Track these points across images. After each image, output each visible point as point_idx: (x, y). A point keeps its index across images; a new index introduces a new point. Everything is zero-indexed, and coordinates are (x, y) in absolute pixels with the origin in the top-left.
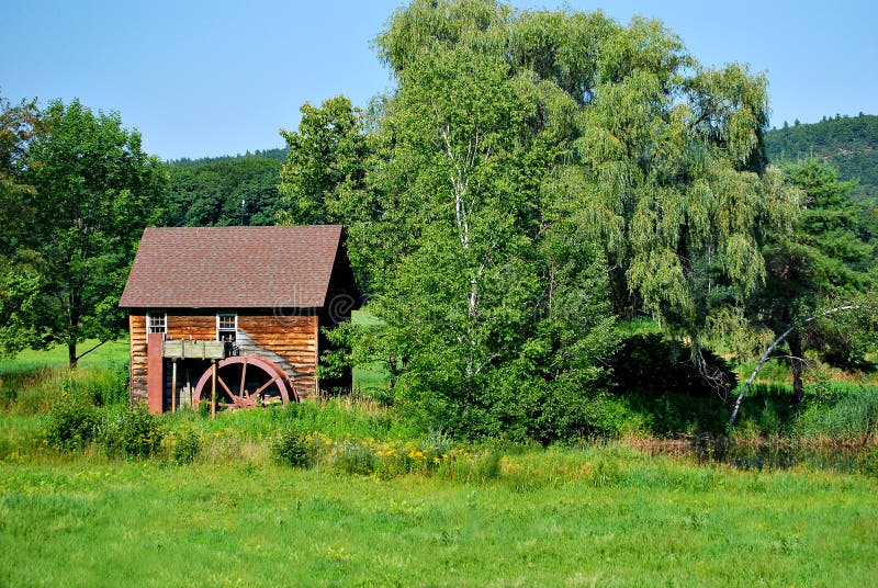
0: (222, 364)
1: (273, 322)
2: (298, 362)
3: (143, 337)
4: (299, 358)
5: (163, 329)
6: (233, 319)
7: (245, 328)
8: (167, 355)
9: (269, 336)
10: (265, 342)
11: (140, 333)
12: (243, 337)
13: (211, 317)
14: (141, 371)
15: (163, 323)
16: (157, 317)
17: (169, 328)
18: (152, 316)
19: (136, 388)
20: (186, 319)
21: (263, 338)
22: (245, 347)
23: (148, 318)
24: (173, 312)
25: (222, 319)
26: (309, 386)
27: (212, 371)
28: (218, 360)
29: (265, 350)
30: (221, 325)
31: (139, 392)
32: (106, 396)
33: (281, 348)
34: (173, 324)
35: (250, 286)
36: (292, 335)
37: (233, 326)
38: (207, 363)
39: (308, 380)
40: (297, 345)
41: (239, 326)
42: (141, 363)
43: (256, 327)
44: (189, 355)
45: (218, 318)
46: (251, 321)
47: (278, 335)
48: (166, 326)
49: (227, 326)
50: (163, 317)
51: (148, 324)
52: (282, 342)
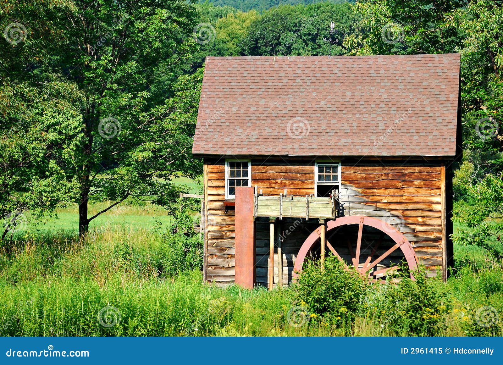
0: (331, 225)
1: (387, 174)
2: (419, 224)
3: (221, 191)
4: (420, 220)
5: (246, 183)
6: (335, 169)
7: (351, 182)
8: (262, 213)
9: (382, 191)
10: (377, 198)
11: (216, 187)
12: (350, 192)
13: (307, 168)
14: (216, 234)
15: (246, 174)
16: (238, 166)
17: (254, 180)
18: (231, 165)
19: (211, 256)
20: (274, 170)
21: (374, 194)
22: (351, 205)
23: (227, 168)
24: (259, 160)
25: (321, 170)
26: (434, 255)
27: (320, 233)
28: (327, 220)
29: (377, 208)
30: (320, 178)
31: (215, 260)
32: (167, 265)
33: (398, 207)
34: (258, 176)
35: (355, 129)
36: (412, 190)
37: (335, 178)
38: (313, 224)
39: (432, 247)
40: (418, 203)
41: (344, 178)
42: (217, 224)
43: (365, 179)
44: (288, 214)
45: (316, 169)
46: (359, 172)
47: (392, 191)
48: (249, 177)
49: (328, 178)
50: (246, 166)
51: (227, 176)
52: (398, 199)
